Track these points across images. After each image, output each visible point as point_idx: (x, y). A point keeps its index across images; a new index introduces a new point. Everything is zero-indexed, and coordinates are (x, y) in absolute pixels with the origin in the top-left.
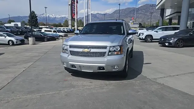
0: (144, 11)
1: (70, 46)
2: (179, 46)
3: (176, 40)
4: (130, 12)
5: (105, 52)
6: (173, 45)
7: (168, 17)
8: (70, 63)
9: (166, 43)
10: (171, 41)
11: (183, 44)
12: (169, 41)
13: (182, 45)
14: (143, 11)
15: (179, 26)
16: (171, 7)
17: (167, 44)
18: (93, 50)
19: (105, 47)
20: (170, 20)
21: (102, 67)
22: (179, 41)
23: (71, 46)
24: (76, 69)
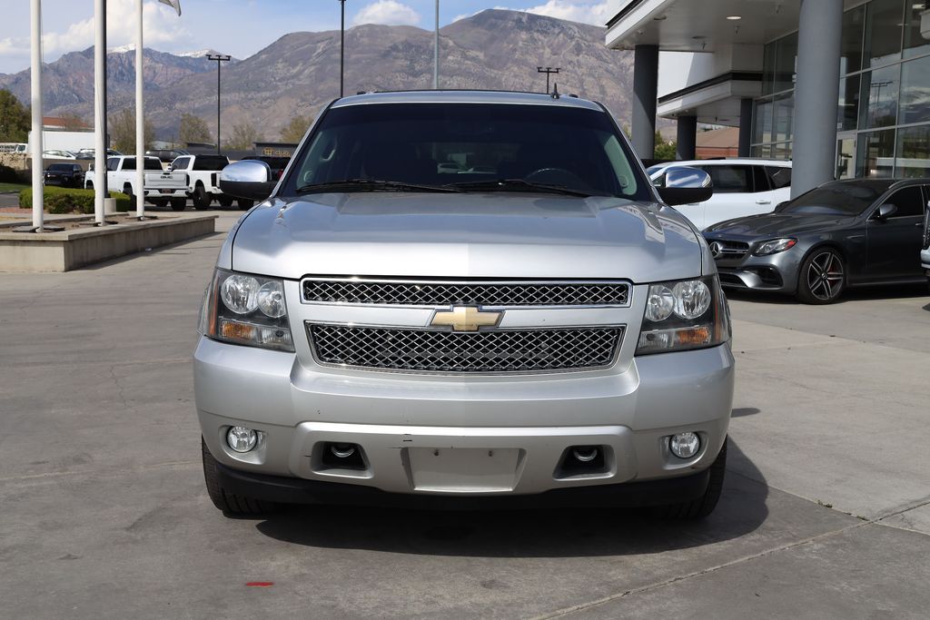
0: (481, 55)
1: (308, 285)
2: (821, 291)
3: (803, 249)
4: (386, 55)
5: (618, 331)
6: (788, 284)
7: (676, 105)
8: (311, 426)
9: (742, 270)
10: (775, 261)
11: (844, 276)
12: (761, 261)
13: (839, 287)
14: (472, 53)
15: (789, 164)
16: (695, 42)
17: (749, 280)
18: (517, 317)
19: (613, 291)
20: (687, 121)
21: (585, 450)
22: (821, 260)
23: (317, 288)
24: (366, 476)
